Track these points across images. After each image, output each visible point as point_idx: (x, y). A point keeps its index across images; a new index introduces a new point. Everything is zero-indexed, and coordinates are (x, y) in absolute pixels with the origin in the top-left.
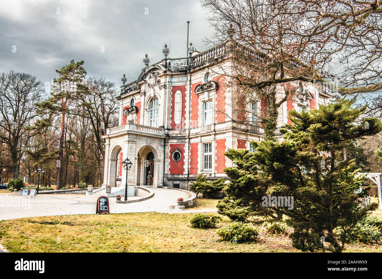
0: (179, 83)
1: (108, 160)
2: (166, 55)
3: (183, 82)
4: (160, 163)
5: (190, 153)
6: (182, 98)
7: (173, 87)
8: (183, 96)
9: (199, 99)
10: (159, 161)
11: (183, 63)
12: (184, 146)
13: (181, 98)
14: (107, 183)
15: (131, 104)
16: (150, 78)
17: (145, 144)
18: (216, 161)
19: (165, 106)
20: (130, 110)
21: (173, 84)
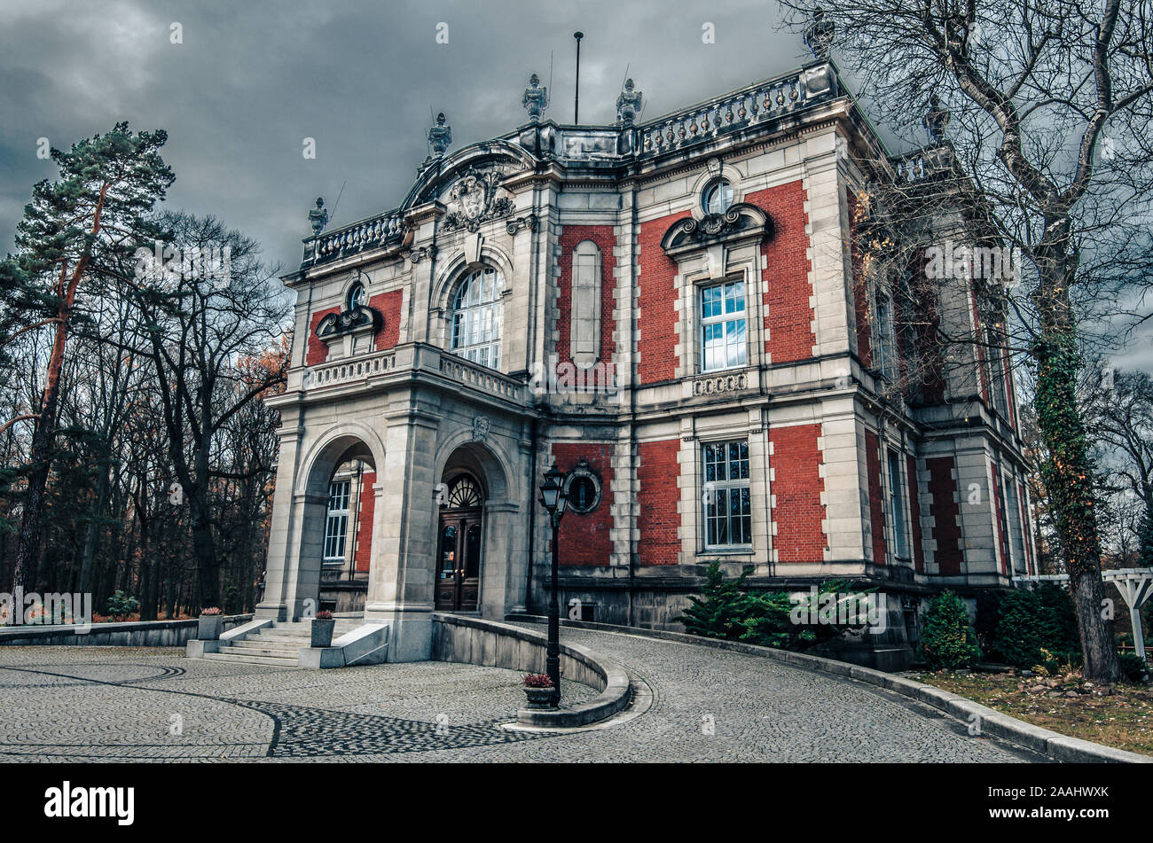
0: (586, 217)
1: (294, 498)
2: (535, 113)
3: (605, 212)
4: (514, 517)
5: (638, 483)
6: (603, 272)
7: (566, 227)
8: (602, 262)
9: (677, 274)
10: (511, 509)
11: (602, 145)
12: (612, 454)
13: (599, 269)
14: (284, 598)
15: (348, 303)
16: (464, 192)
17: (467, 437)
18: (774, 515)
19: (533, 294)
20: (346, 321)
21: (563, 217)
